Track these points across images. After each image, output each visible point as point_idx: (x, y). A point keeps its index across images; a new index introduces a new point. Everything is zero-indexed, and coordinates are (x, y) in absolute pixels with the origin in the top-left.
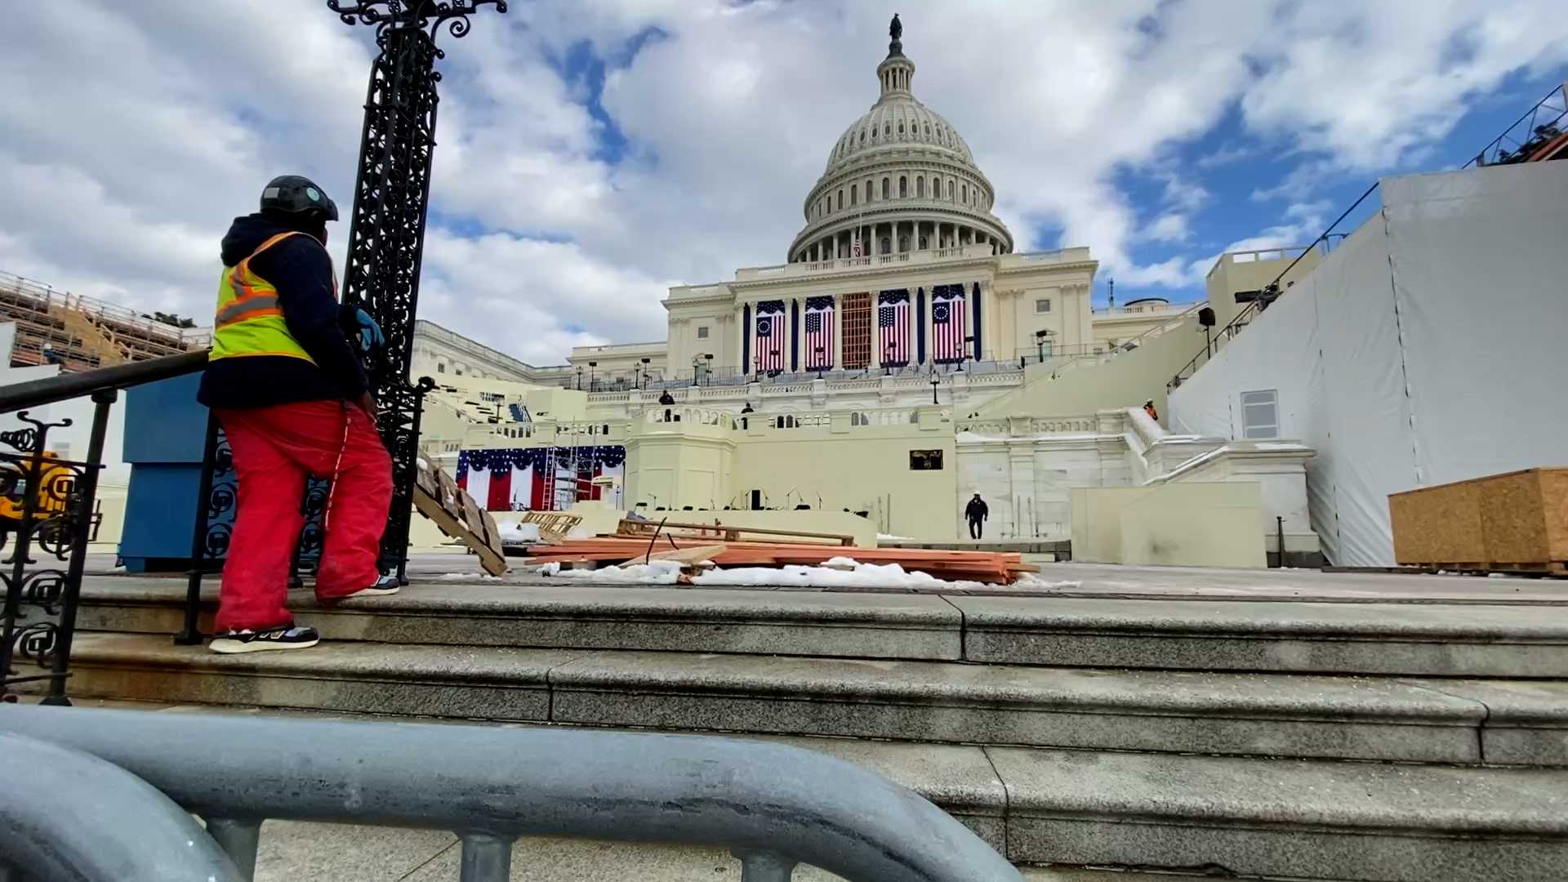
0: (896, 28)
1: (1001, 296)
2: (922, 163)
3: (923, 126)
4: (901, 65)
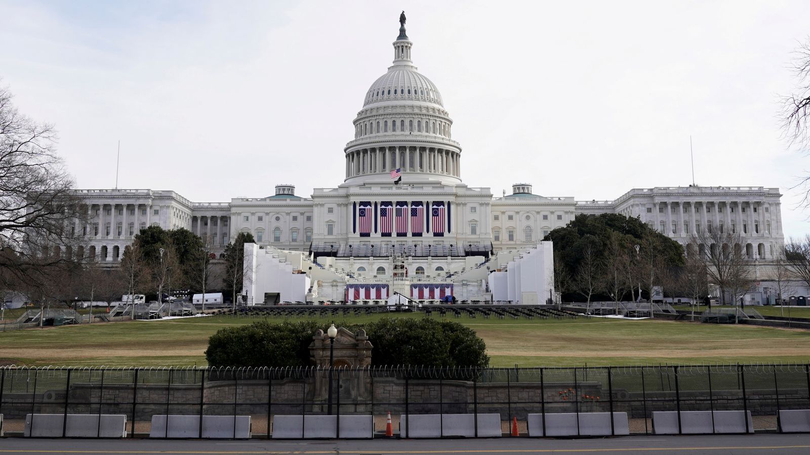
0: (403, 19)
1: (458, 205)
2: (420, 114)
3: (420, 91)
4: (406, 45)
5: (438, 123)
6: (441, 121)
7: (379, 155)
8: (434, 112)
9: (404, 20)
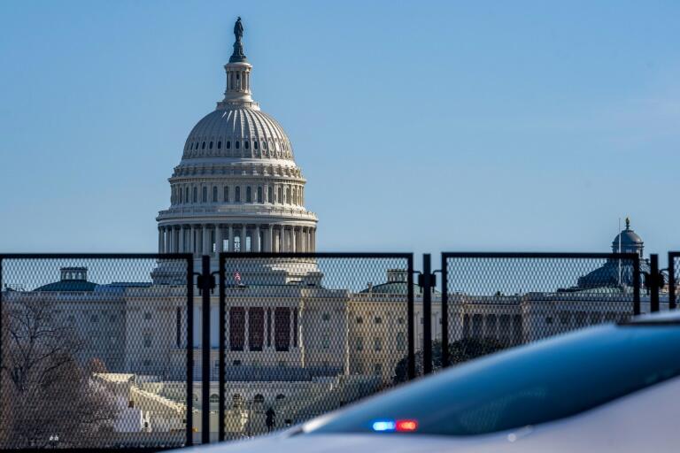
0: (238, 29)
3: (261, 143)
4: (243, 70)
5: (285, 188)
6: (290, 186)
7: (206, 234)
8: (280, 173)
9: (241, 32)
